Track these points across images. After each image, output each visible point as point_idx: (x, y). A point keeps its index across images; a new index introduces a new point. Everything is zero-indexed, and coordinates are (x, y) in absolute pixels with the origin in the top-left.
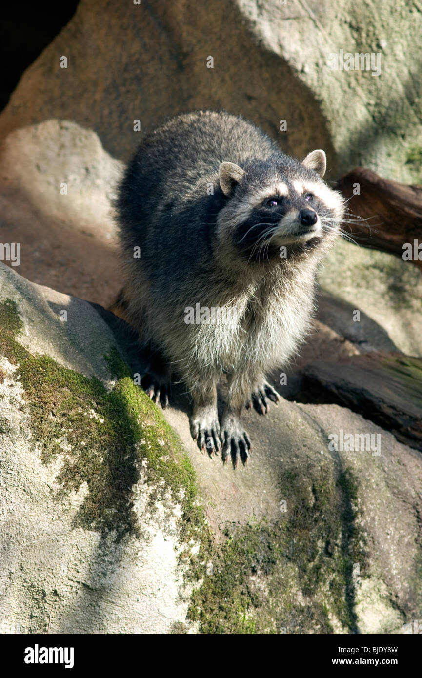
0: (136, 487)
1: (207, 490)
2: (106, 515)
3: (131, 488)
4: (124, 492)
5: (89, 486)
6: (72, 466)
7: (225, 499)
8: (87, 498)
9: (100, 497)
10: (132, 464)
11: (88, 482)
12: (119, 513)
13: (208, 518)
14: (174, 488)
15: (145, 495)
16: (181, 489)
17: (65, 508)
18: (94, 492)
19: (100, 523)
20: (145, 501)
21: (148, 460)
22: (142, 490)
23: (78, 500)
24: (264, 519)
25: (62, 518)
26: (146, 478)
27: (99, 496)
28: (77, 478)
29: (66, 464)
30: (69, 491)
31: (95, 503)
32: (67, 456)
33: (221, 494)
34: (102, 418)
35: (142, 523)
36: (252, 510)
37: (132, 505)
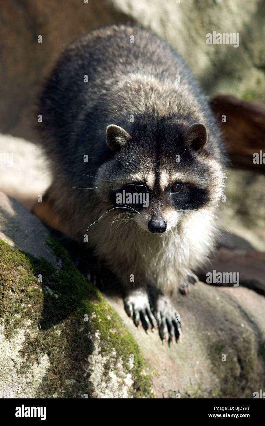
0: (91, 358)
1: (150, 362)
2: (67, 386)
3: (87, 359)
4: (81, 362)
5: (50, 358)
6: (33, 340)
7: (166, 370)
8: (48, 370)
9: (60, 369)
10: (87, 336)
11: (49, 355)
12: (78, 384)
13: (154, 388)
14: (124, 358)
15: (100, 365)
16: (130, 359)
17: (29, 381)
18: (54, 364)
19: (61, 393)
20: (100, 371)
21: (100, 332)
22: (97, 361)
23: (40, 373)
24: (199, 388)
25: (26, 391)
26: (100, 349)
27: (60, 367)
28: (38, 351)
29: (27, 339)
30: (31, 364)
31: (56, 374)
32: (28, 330)
33: (161, 365)
34: (56, 293)
35: (99, 393)
36: (188, 380)
37: (89, 375)
